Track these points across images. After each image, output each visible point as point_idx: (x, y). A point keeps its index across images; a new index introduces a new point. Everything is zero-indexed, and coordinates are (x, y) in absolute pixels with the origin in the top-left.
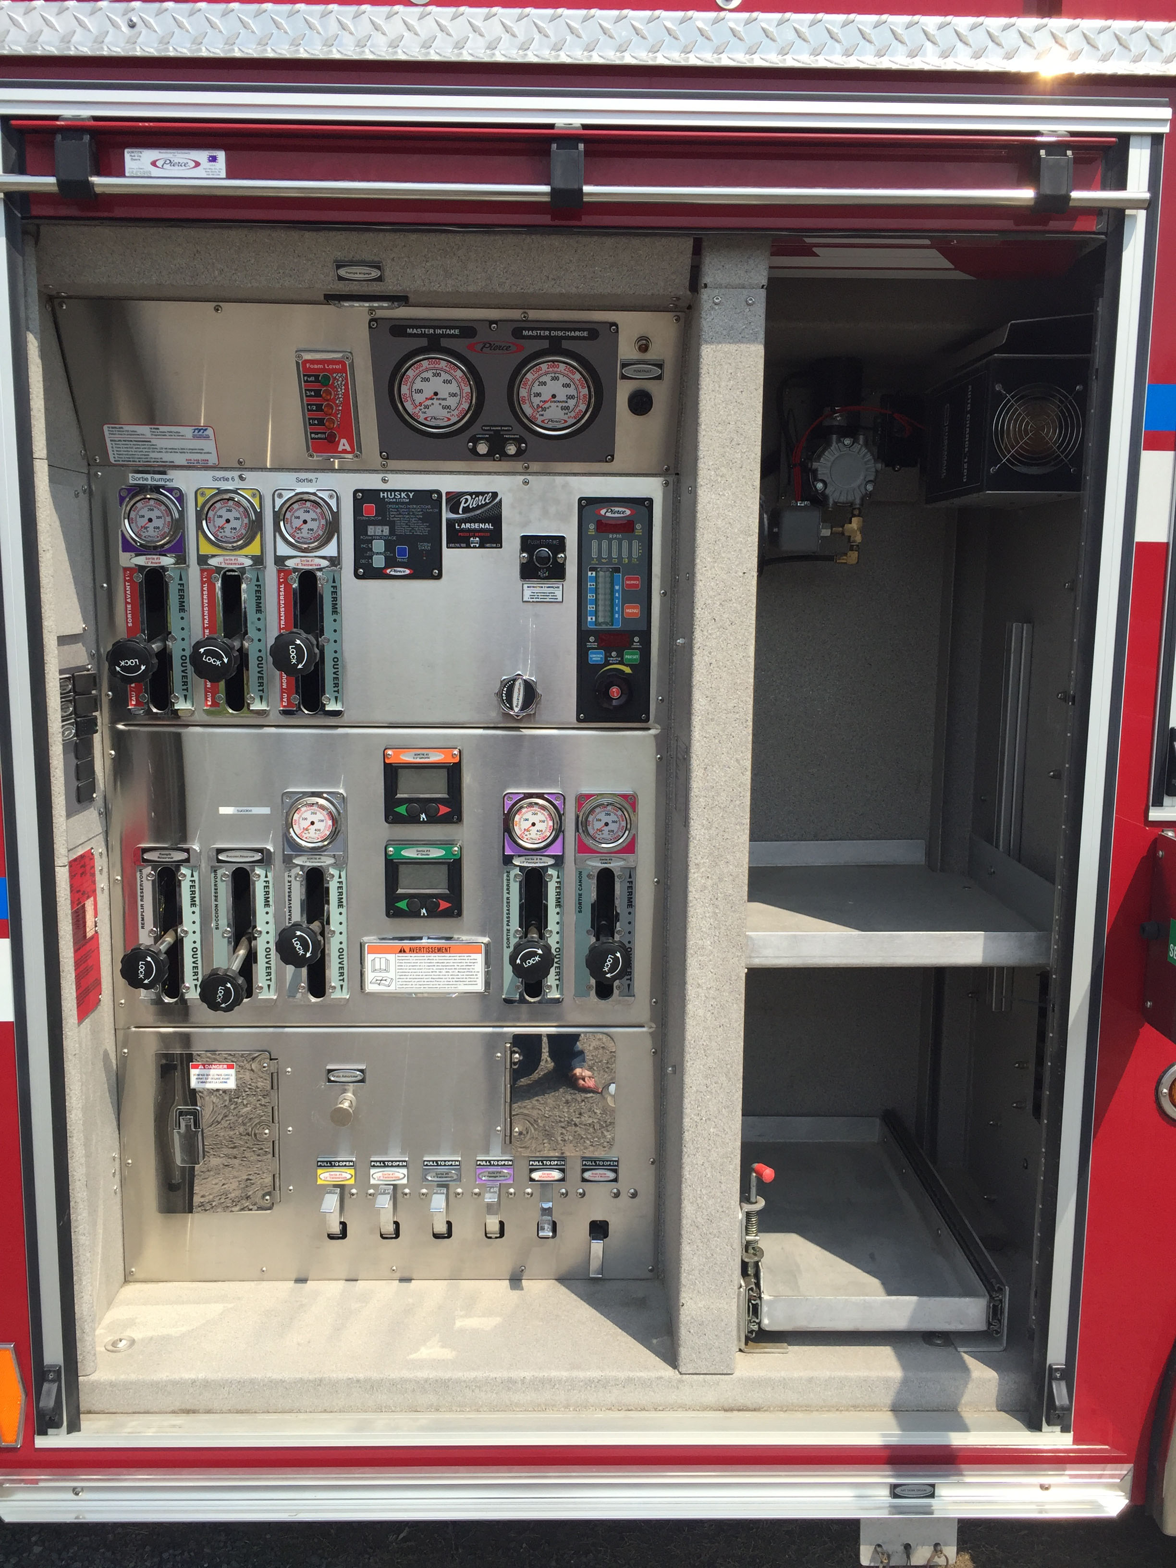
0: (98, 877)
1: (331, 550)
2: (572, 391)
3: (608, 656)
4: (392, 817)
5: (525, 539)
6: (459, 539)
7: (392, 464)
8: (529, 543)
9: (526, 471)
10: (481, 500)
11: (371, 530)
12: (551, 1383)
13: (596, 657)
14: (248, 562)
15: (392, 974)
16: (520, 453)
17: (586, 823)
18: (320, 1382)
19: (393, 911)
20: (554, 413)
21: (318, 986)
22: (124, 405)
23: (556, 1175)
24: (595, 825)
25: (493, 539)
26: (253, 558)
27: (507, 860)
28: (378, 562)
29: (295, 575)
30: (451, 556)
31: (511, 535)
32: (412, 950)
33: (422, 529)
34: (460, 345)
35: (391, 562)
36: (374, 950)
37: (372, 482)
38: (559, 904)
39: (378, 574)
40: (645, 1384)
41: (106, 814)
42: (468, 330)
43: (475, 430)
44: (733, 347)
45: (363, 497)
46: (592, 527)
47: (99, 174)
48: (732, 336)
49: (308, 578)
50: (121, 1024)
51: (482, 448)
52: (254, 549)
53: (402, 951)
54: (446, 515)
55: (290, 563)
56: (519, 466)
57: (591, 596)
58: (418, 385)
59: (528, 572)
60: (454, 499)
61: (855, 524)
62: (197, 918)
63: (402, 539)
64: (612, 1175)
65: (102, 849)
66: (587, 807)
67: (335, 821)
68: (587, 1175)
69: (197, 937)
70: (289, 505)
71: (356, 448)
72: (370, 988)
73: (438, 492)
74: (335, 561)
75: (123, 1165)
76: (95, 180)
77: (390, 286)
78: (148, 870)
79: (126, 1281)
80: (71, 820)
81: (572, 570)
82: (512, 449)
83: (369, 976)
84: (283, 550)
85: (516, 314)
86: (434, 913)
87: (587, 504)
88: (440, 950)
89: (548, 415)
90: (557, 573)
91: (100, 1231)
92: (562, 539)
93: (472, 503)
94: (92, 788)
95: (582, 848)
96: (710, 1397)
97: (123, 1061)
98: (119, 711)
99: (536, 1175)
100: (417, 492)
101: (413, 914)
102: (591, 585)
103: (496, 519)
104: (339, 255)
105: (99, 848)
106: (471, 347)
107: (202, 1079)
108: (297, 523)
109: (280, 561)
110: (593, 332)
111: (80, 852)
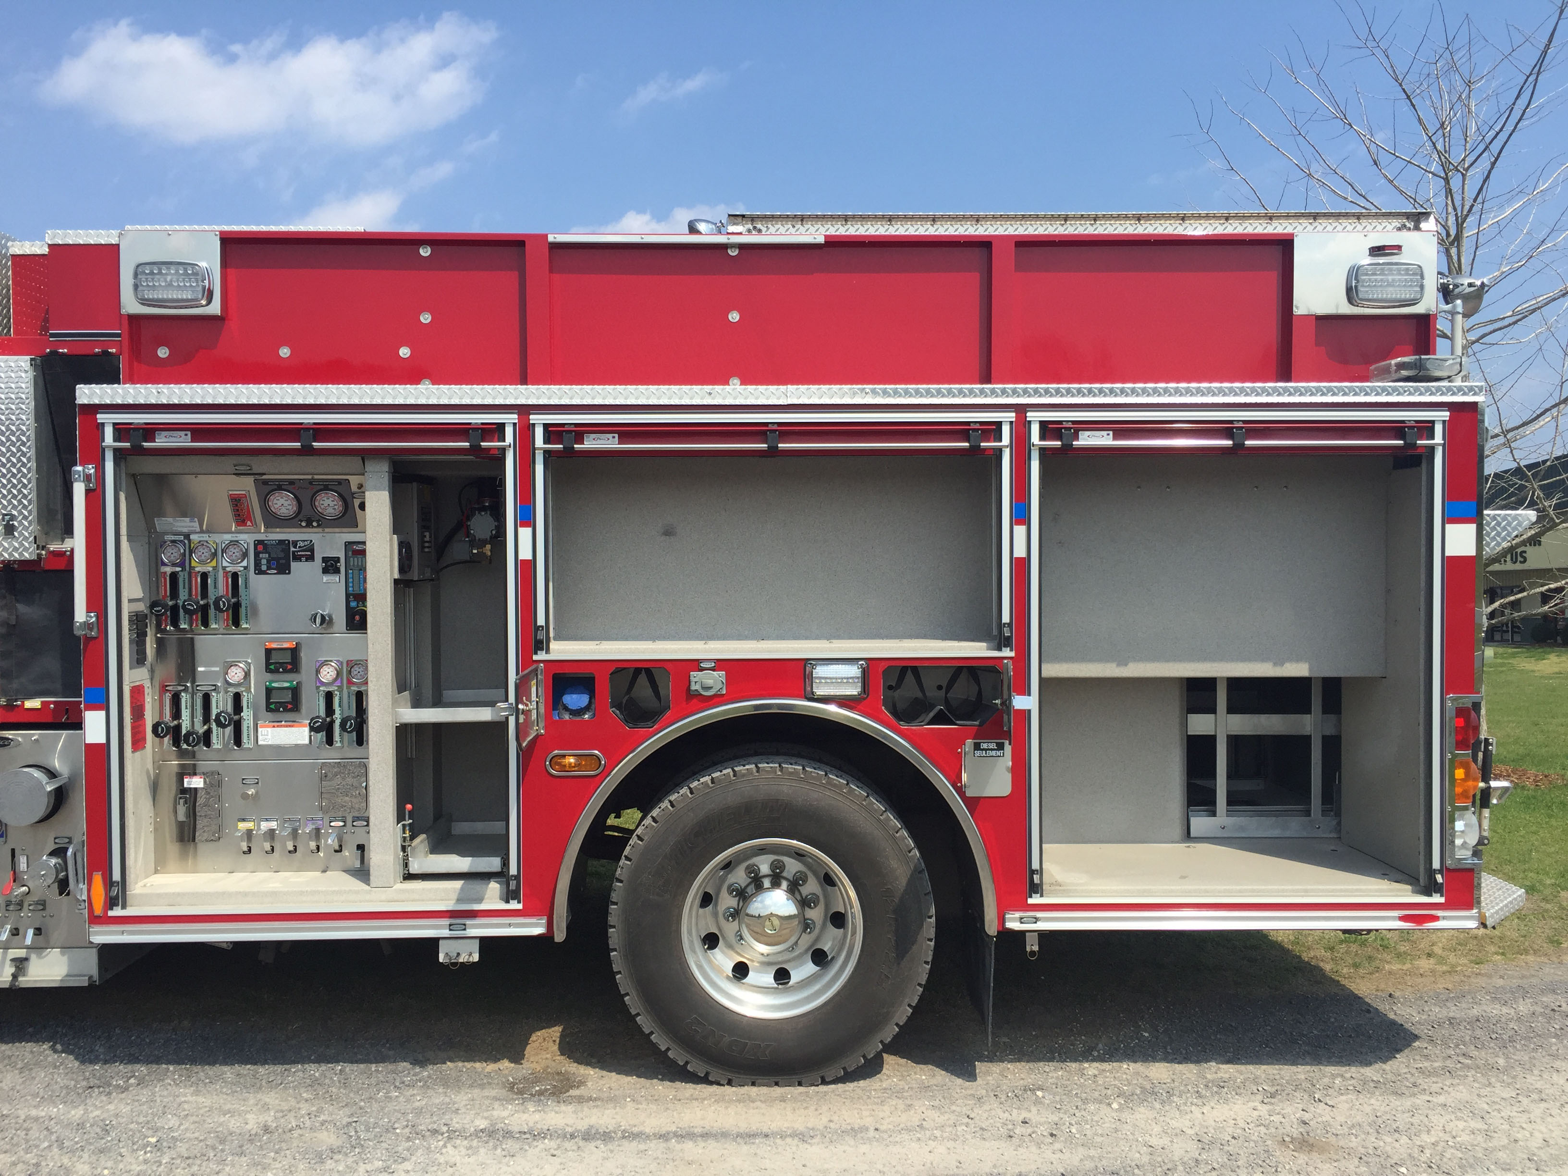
0: (146, 696)
1: (245, 563)
2: (335, 503)
3: (358, 603)
4: (268, 670)
5: (323, 558)
6: (297, 558)
7: (269, 530)
8: (325, 560)
9: (323, 532)
10: (306, 543)
11: (261, 555)
12: (318, 892)
13: (353, 604)
14: (211, 569)
15: (269, 737)
16: (319, 526)
17: (350, 671)
18: (224, 893)
19: (268, 709)
20: (330, 510)
21: (238, 741)
22: (169, 507)
23: (341, 824)
24: (354, 673)
25: (311, 558)
26: (213, 567)
27: (318, 688)
28: (264, 568)
29: (230, 574)
30: (294, 565)
31: (318, 557)
32: (278, 726)
33: (282, 555)
34: (290, 488)
35: (269, 568)
36: (262, 727)
37: (262, 537)
38: (340, 706)
39: (264, 573)
40: (357, 892)
41: (152, 671)
42: (292, 482)
43: (300, 517)
44: (376, 493)
45: (258, 543)
46: (350, 553)
47: (146, 442)
48: (377, 488)
49: (235, 576)
50: (157, 759)
51: (304, 524)
52: (214, 563)
53: (274, 727)
54: (292, 549)
55: (228, 569)
56: (320, 530)
57: (351, 580)
58: (275, 501)
59: (325, 571)
60: (295, 543)
61: (488, 547)
62: (188, 714)
63: (273, 559)
64: (365, 823)
65: (149, 685)
66: (350, 666)
67: (246, 673)
68: (355, 824)
69: (188, 722)
70: (228, 546)
71: (254, 524)
72: (260, 743)
73: (289, 541)
74: (245, 568)
75: (156, 822)
76: (144, 444)
77: (254, 471)
78: (168, 694)
79: (155, 873)
80: (133, 671)
81: (343, 570)
82: (315, 524)
83: (260, 738)
84: (225, 564)
85: (310, 477)
86: (286, 710)
87: (348, 544)
88: (290, 726)
89: (327, 511)
90: (337, 571)
91: (142, 843)
92: (339, 558)
93: (302, 544)
94: (145, 659)
95: (350, 682)
96: (383, 897)
97: (157, 776)
98: (159, 629)
99: (332, 824)
100: (279, 541)
101: (276, 710)
102: (350, 576)
103: (312, 550)
104: (235, 462)
105: (147, 684)
106: (294, 488)
107: (189, 783)
108: (231, 553)
109: (224, 568)
110: (339, 482)
111: (138, 684)
